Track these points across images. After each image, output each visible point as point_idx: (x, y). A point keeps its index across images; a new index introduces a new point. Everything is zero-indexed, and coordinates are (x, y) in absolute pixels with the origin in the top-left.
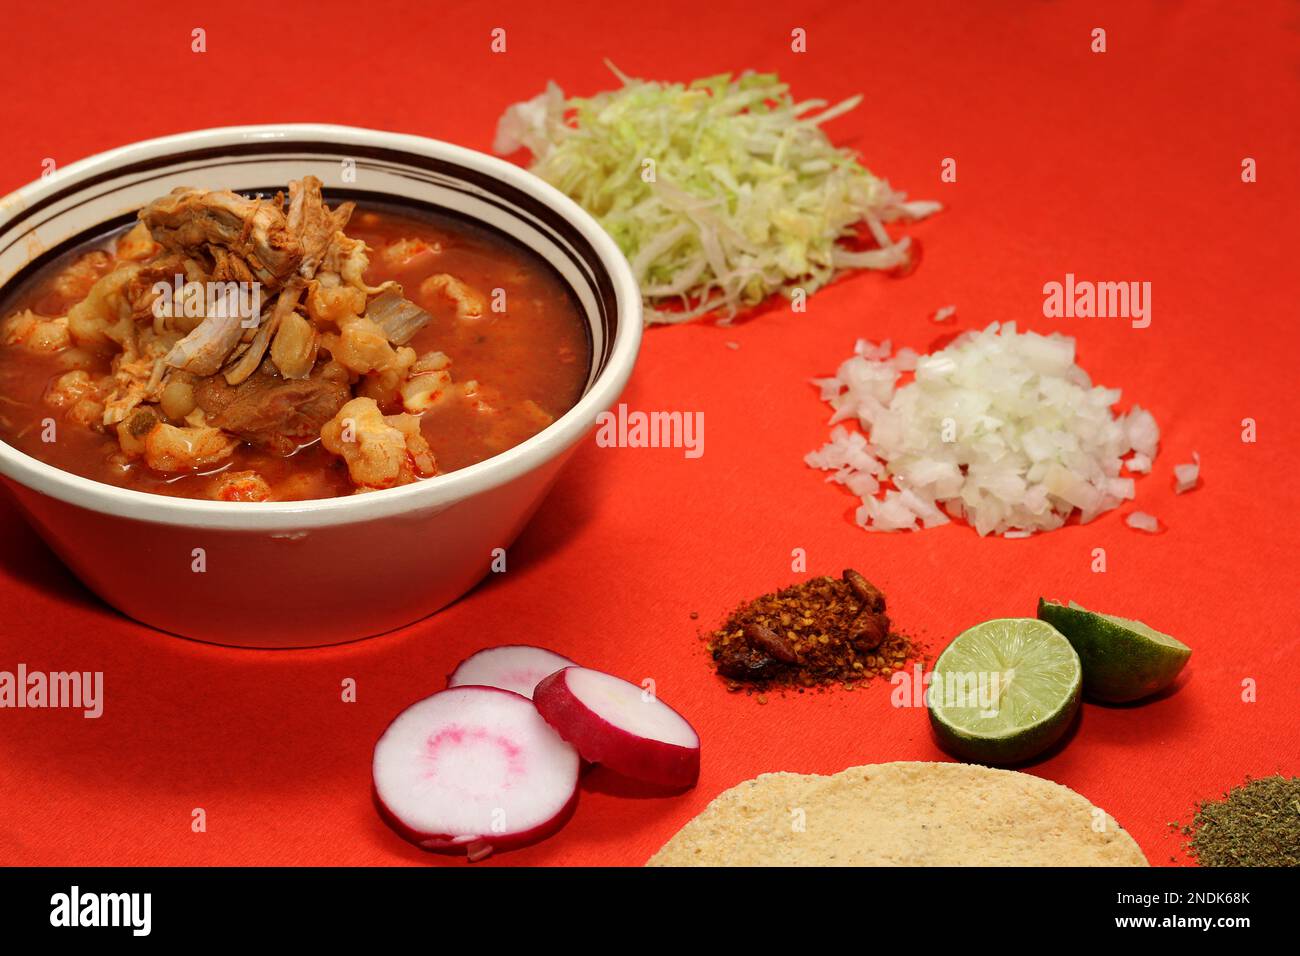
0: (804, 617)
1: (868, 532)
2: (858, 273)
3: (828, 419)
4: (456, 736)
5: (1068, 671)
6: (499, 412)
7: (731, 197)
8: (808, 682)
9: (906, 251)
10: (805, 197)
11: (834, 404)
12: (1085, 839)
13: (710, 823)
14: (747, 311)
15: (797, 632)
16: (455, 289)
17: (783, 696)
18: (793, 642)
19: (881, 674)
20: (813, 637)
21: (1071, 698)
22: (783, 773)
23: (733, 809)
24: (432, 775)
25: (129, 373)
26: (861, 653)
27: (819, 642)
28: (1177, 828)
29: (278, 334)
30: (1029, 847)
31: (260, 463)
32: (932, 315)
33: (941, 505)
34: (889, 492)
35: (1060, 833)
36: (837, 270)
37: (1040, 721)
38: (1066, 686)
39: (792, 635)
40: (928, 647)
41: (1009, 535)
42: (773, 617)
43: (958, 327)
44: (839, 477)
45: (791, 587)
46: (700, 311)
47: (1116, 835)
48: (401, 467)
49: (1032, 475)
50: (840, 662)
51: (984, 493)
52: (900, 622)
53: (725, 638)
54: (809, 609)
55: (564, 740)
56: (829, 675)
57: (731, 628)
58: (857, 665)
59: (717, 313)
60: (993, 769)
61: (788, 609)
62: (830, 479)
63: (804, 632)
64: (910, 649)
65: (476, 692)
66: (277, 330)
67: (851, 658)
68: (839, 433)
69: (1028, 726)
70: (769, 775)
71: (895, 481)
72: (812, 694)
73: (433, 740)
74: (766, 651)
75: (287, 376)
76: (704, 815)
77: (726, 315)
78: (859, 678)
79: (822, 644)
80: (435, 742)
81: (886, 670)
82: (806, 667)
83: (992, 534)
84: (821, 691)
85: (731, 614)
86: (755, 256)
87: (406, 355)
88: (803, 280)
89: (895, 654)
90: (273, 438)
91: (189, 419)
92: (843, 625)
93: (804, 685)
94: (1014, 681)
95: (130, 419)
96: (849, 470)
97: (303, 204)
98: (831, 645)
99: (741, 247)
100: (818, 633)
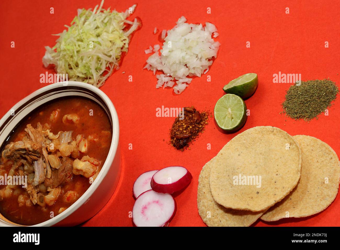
0: (183, 125)
1: (180, 94)
2: (132, 34)
3: (153, 74)
4: (145, 208)
5: (240, 101)
6: (99, 139)
7: (98, 43)
8: (195, 137)
9: (137, 22)
10: (111, 29)
11: (152, 70)
12: (269, 134)
13: (202, 185)
14: (120, 62)
15: (185, 130)
16: (69, 117)
17: (193, 144)
18: (186, 132)
19: (206, 124)
20: (189, 128)
21: (244, 106)
22: (206, 164)
23: (203, 179)
24: (147, 219)
25: (30, 190)
26: (199, 124)
27: (190, 129)
28: (281, 113)
29: (50, 162)
30: (260, 143)
31: (68, 187)
32: (153, 33)
33: (188, 77)
34: (177, 82)
35: (263, 136)
36: (128, 37)
37: (242, 116)
38: (241, 104)
39: (185, 131)
40: (209, 111)
41: (205, 73)
42: (178, 131)
43: (160, 31)
44: (165, 86)
45: (176, 119)
46: (111, 70)
47: (273, 129)
48: (93, 168)
49: (199, 57)
50: (197, 129)
51: (194, 68)
52: (201, 110)
53: (173, 141)
54: (183, 123)
55: (164, 193)
56: (197, 133)
57: (172, 138)
58: (200, 126)
59: (115, 67)
60: (242, 133)
61: (179, 126)
62: (164, 87)
63: (186, 129)
64: (207, 114)
65: (141, 196)
66: (49, 162)
67: (198, 126)
68: (158, 76)
69: (241, 119)
70: (204, 167)
71: (176, 79)
72: (197, 139)
73: (142, 212)
74: (183, 139)
75: (58, 168)
76: (199, 184)
77: (117, 66)
78: (203, 129)
79: (191, 129)
80: (143, 212)
81: (206, 123)
82: (192, 135)
83: (202, 75)
84: (198, 137)
85: (170, 134)
86: (112, 50)
87: (74, 143)
88: (124, 46)
89: (205, 118)
90: (65, 181)
91: (48, 190)
92: (192, 121)
93: (194, 139)
94: (231, 110)
95: (39, 201)
96: (166, 83)
97: (32, 132)
98: (193, 127)
99: (108, 51)
100: (189, 127)
